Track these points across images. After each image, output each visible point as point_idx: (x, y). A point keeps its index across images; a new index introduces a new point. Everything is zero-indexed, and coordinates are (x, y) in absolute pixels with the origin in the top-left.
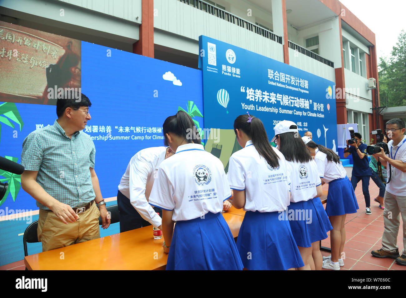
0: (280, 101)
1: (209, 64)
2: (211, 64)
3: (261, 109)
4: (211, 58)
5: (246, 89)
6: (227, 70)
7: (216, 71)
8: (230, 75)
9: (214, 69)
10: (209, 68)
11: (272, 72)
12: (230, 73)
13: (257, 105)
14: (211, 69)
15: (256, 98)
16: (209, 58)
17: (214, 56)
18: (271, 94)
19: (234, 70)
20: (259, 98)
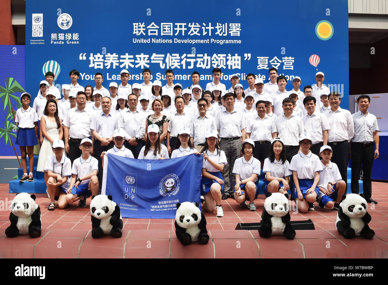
0: (159, 63)
1: (33, 36)
2: (36, 36)
3: (116, 77)
4: (36, 30)
5: (88, 56)
6: (58, 39)
7: (42, 42)
8: (63, 43)
9: (39, 41)
10: (33, 41)
11: (143, 25)
12: (62, 41)
13: (108, 74)
14: (36, 42)
15: (106, 65)
16: (33, 30)
17: (40, 26)
18: (137, 56)
19: (69, 36)
20: (112, 64)
